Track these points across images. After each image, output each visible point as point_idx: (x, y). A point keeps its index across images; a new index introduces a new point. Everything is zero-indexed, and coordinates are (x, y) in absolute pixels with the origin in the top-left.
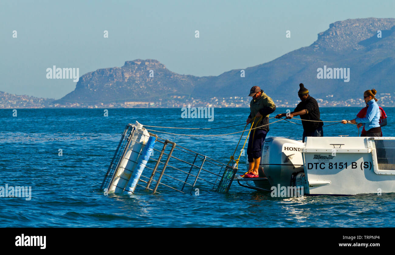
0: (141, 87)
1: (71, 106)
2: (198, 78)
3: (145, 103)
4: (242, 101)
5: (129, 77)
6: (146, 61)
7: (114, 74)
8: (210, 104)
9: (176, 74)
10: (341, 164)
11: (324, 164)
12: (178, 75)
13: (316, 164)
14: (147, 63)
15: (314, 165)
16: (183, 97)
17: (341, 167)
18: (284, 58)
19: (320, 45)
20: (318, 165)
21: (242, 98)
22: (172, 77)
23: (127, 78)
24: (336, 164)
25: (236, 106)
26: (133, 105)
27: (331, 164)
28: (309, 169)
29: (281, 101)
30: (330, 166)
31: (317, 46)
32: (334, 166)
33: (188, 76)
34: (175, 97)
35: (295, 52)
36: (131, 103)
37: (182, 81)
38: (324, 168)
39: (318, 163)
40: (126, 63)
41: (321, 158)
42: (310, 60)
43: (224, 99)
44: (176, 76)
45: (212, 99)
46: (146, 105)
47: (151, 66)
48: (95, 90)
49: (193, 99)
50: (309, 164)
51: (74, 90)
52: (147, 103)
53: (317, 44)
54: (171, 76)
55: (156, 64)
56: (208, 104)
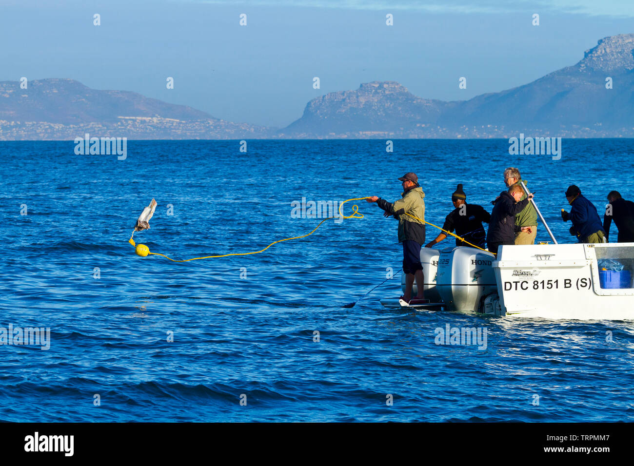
0: (379, 114)
1: (298, 136)
2: (445, 103)
3: (383, 133)
4: (496, 130)
5: (365, 102)
6: (385, 83)
7: (347, 98)
8: (459, 134)
9: (419, 99)
10: (550, 282)
11: (527, 283)
12: (422, 99)
13: (516, 283)
14: (385, 86)
15: (514, 285)
16: (428, 125)
17: (550, 286)
18: (543, 80)
19: (587, 64)
20: (519, 285)
21: (496, 127)
22: (415, 102)
23: (363, 103)
24: (543, 282)
25: (488, 136)
26: (369, 135)
27: (536, 283)
28: (506, 289)
29: (541, 131)
30: (535, 285)
31: (582, 65)
32: (540, 285)
33: (434, 101)
34: (418, 125)
35: (558, 73)
36: (367, 133)
37: (427, 106)
38: (527, 288)
39: (519, 282)
40: (361, 86)
41: (522, 274)
42: (575, 81)
43: (475, 127)
44: (419, 101)
45: (462, 127)
46: (385, 134)
47: (390, 89)
48: (326, 117)
49: (439, 127)
50: (506, 283)
51: (301, 117)
52: (386, 133)
53: (584, 63)
54: (414, 100)
55: (396, 87)
56: (457, 134)
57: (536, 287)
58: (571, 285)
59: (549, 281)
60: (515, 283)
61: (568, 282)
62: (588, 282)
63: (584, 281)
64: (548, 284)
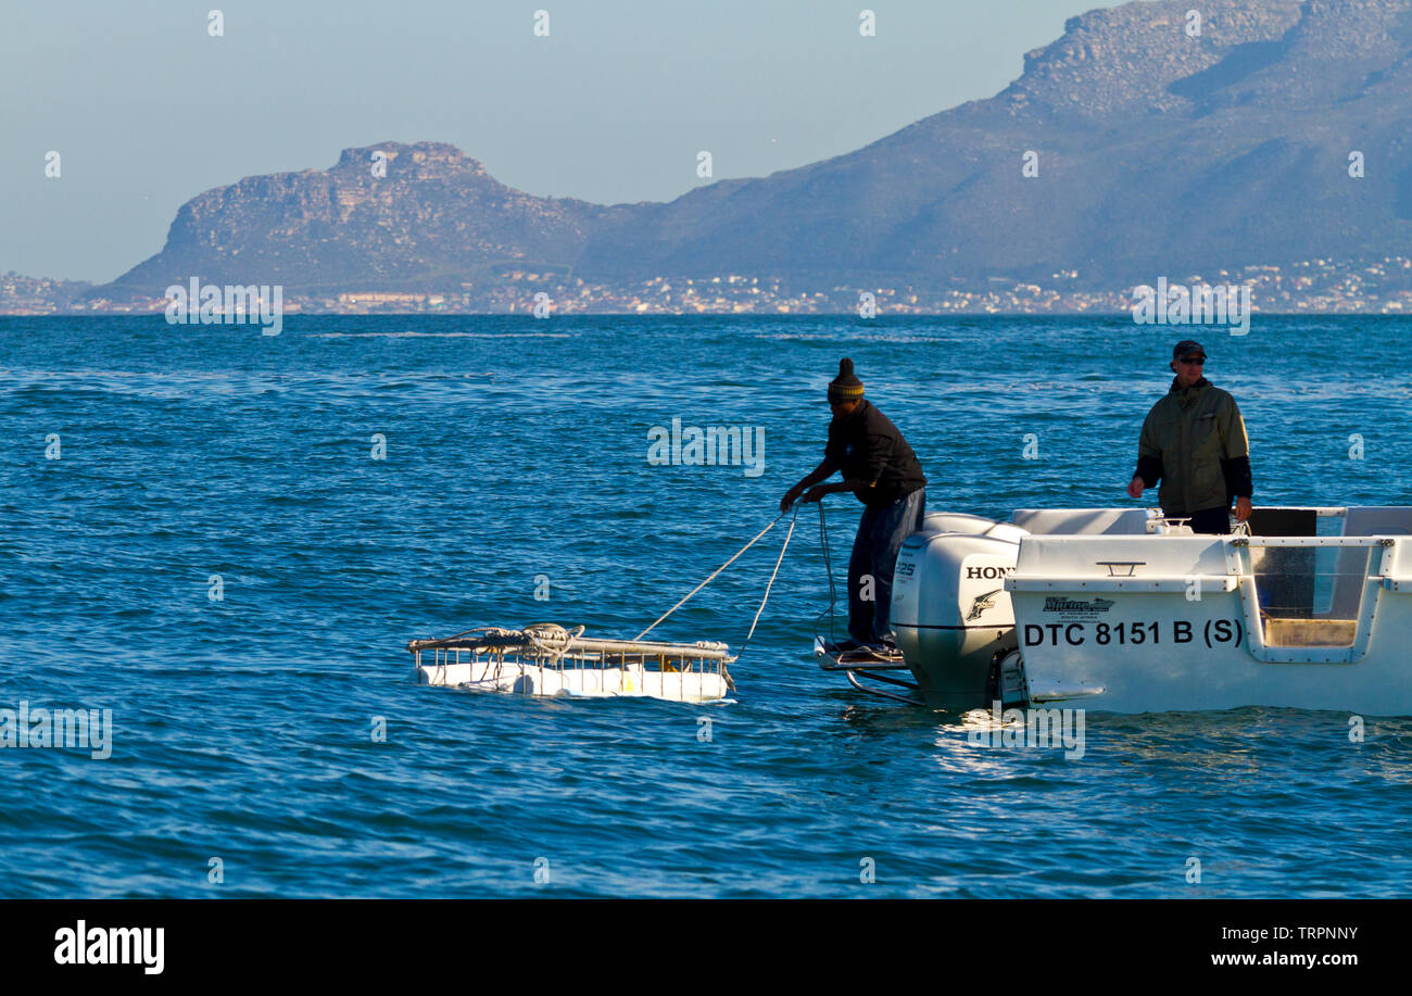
0: (398, 241)
1: (152, 308)
2: (600, 208)
3: (411, 297)
4: (755, 291)
5: (356, 206)
6: (417, 148)
7: (302, 194)
8: (642, 302)
9: (521, 196)
10: (1137, 628)
11: (1081, 628)
12: (529, 197)
13: (1054, 627)
14: (418, 157)
15: (1048, 633)
16: (547, 276)
17: (1138, 637)
18: (905, 137)
19: (1031, 93)
20: (1061, 633)
21: (755, 281)
22: (508, 206)
23: (350, 210)
24: (1121, 627)
25: (732, 308)
26: (369, 305)
27: (1103, 629)
28: (1028, 643)
29: (892, 292)
30: (1101, 633)
31: (1020, 96)
32: (1115, 635)
33: (566, 202)
34: (518, 276)
35: (943, 118)
36: (362, 297)
37: (543, 218)
38: (1082, 640)
39: (1061, 626)
40: (345, 155)
41: (1068, 607)
42: (997, 145)
43: (690, 282)
44: (520, 202)
45: (650, 284)
46: (414, 302)
47: (432, 167)
48: (235, 252)
49: (580, 282)
50: (1028, 628)
51: (159, 249)
52: (420, 298)
53: (1022, 90)
54: (505, 201)
55: (451, 159)
56: (636, 301)
57: (1103, 638)
58: (1190, 635)
59: (1135, 625)
60: (1051, 629)
61: (1182, 627)
62: (1233, 629)
63: (1222, 626)
64: (1134, 632)
